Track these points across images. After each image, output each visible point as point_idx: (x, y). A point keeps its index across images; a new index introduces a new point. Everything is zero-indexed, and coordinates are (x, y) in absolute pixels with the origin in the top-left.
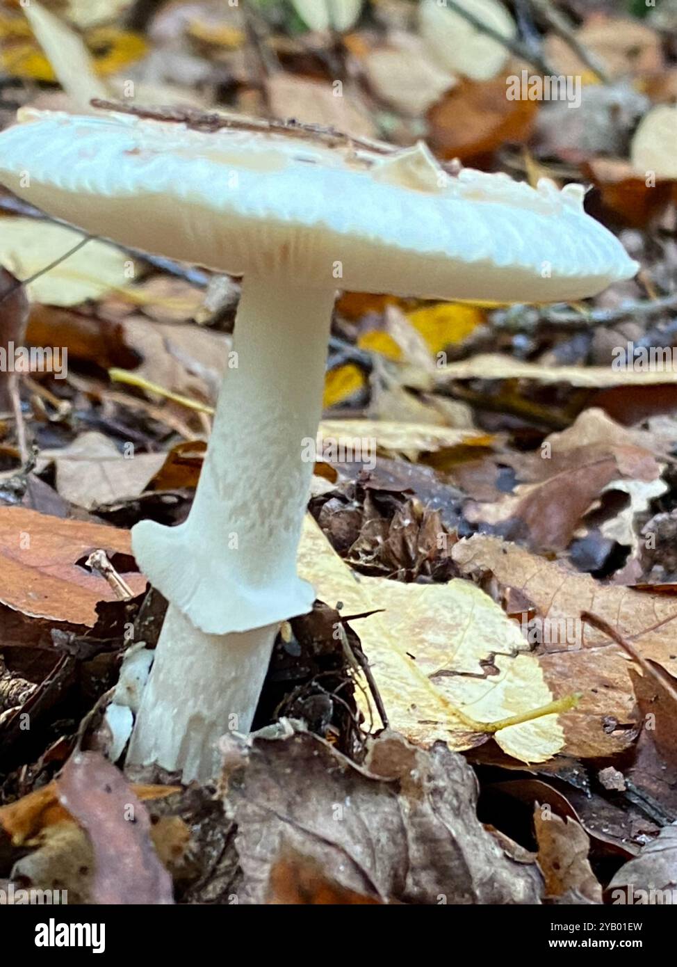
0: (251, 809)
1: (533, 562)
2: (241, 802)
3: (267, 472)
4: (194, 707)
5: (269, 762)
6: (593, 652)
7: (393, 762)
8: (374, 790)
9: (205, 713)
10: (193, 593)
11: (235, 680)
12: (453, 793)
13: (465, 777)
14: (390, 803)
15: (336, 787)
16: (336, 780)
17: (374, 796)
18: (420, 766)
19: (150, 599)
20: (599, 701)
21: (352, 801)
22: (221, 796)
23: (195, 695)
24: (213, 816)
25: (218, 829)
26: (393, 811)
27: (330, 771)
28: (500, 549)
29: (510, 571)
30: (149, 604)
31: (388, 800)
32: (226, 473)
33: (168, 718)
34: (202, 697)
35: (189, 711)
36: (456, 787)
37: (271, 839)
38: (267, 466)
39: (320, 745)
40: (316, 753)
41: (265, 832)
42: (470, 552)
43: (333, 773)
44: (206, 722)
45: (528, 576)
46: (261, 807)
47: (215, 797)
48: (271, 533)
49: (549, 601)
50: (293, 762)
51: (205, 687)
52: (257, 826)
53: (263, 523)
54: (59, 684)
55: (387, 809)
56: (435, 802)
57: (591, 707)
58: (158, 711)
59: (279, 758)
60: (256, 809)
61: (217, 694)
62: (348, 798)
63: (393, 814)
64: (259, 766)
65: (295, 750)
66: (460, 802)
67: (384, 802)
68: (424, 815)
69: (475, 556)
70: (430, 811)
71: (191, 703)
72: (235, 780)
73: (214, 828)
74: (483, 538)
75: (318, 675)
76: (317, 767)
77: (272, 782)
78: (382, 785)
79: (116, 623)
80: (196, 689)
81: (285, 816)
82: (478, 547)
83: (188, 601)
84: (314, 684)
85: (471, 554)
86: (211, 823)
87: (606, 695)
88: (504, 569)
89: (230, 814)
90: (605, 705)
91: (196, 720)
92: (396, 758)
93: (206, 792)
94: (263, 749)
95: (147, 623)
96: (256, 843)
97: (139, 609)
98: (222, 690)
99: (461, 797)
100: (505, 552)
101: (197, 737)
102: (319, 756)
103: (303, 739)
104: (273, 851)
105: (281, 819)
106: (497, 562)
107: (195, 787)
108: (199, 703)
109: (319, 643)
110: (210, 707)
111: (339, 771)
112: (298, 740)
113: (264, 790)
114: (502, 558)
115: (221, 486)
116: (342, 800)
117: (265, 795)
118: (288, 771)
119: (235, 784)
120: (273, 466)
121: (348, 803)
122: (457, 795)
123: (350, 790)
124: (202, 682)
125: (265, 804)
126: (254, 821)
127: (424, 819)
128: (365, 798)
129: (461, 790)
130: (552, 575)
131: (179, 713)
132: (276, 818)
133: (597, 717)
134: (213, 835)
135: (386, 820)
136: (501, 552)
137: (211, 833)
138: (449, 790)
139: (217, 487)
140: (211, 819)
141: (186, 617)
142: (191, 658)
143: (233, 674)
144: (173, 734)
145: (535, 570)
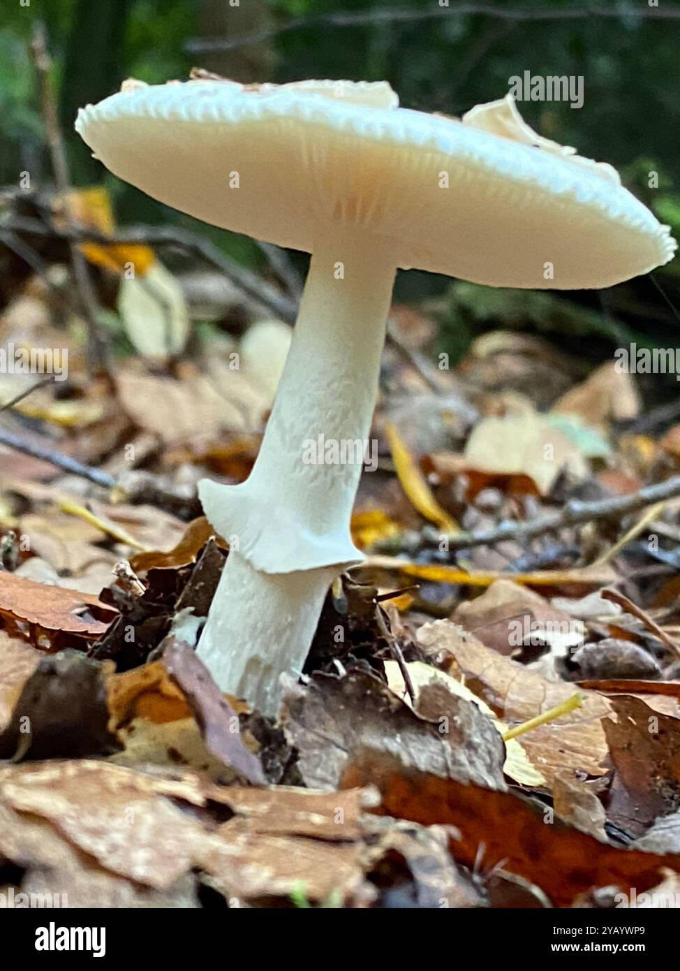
0: (310, 737)
1: (487, 654)
2: (301, 730)
3: (332, 425)
4: (252, 650)
5: (325, 699)
6: (553, 727)
7: (437, 706)
8: (420, 731)
9: (263, 655)
10: (257, 540)
11: (292, 625)
12: (486, 750)
13: (496, 740)
14: (435, 743)
15: (387, 725)
16: (386, 719)
17: (420, 736)
18: (462, 713)
19: (203, 563)
20: (568, 759)
21: (403, 739)
22: (281, 726)
23: (253, 637)
24: (273, 746)
25: (278, 758)
26: (438, 752)
27: (381, 710)
28: (459, 637)
29: (469, 659)
30: (201, 568)
31: (433, 741)
32: (292, 426)
33: (226, 660)
34: (259, 640)
35: (246, 655)
36: (489, 746)
37: (331, 763)
38: (333, 419)
39: (374, 684)
40: (369, 692)
41: (324, 757)
42: (433, 636)
43: (383, 712)
44: (262, 666)
45: (485, 665)
46: (319, 735)
47: (276, 727)
48: (333, 484)
49: (506, 688)
50: (347, 699)
51: (263, 631)
52: (316, 752)
53: (326, 474)
54: (109, 646)
55: (432, 749)
56: (470, 755)
57: (561, 763)
58: (216, 656)
59: (333, 695)
60: (316, 738)
61: (274, 637)
62: (398, 735)
63: (437, 754)
64: (317, 700)
65: (348, 689)
66: (492, 760)
67: (430, 743)
68: (462, 765)
69: (439, 640)
70: (466, 763)
71: (248, 646)
72: (296, 710)
73: (273, 757)
74: (445, 624)
75: (353, 647)
76: (369, 705)
77: (327, 716)
78: (428, 727)
79: (162, 594)
80: (254, 631)
81: (342, 745)
82: (441, 632)
83: (251, 548)
84: (350, 655)
85: (434, 638)
86: (271, 753)
87: (572, 756)
88: (463, 655)
89: (291, 742)
90: (573, 762)
91: (253, 663)
92: (441, 702)
93: (267, 722)
94: (321, 685)
95: (197, 588)
96: (317, 766)
97: (191, 572)
98: (279, 634)
99: (493, 756)
100: (464, 640)
101: (253, 680)
102: (371, 695)
103: (356, 678)
104: (333, 773)
105: (338, 747)
106: (458, 648)
107: (257, 716)
108: (257, 646)
109: (354, 619)
110: (266, 651)
111: (389, 711)
112: (353, 679)
113: (321, 721)
114: (462, 645)
115: (287, 437)
116: (393, 736)
117: (322, 726)
118: (342, 707)
119: (295, 714)
120: (337, 421)
121: (398, 739)
122: (490, 753)
123: (399, 727)
124: (260, 625)
125: (322, 732)
126: (314, 748)
127: (462, 769)
128: (413, 737)
129: (493, 749)
130: (505, 667)
131: (238, 656)
132: (333, 746)
133: (568, 769)
134: (272, 764)
135: (432, 758)
136: (461, 640)
137: (270, 761)
138: (483, 747)
139: (283, 440)
140: (271, 749)
141: (248, 563)
142: (251, 603)
143: (290, 619)
144: (231, 675)
145: (490, 661)
